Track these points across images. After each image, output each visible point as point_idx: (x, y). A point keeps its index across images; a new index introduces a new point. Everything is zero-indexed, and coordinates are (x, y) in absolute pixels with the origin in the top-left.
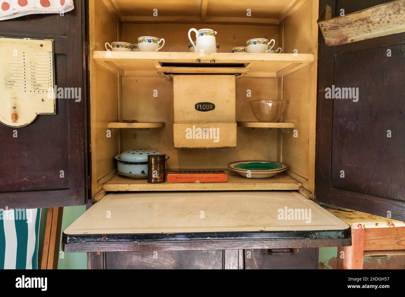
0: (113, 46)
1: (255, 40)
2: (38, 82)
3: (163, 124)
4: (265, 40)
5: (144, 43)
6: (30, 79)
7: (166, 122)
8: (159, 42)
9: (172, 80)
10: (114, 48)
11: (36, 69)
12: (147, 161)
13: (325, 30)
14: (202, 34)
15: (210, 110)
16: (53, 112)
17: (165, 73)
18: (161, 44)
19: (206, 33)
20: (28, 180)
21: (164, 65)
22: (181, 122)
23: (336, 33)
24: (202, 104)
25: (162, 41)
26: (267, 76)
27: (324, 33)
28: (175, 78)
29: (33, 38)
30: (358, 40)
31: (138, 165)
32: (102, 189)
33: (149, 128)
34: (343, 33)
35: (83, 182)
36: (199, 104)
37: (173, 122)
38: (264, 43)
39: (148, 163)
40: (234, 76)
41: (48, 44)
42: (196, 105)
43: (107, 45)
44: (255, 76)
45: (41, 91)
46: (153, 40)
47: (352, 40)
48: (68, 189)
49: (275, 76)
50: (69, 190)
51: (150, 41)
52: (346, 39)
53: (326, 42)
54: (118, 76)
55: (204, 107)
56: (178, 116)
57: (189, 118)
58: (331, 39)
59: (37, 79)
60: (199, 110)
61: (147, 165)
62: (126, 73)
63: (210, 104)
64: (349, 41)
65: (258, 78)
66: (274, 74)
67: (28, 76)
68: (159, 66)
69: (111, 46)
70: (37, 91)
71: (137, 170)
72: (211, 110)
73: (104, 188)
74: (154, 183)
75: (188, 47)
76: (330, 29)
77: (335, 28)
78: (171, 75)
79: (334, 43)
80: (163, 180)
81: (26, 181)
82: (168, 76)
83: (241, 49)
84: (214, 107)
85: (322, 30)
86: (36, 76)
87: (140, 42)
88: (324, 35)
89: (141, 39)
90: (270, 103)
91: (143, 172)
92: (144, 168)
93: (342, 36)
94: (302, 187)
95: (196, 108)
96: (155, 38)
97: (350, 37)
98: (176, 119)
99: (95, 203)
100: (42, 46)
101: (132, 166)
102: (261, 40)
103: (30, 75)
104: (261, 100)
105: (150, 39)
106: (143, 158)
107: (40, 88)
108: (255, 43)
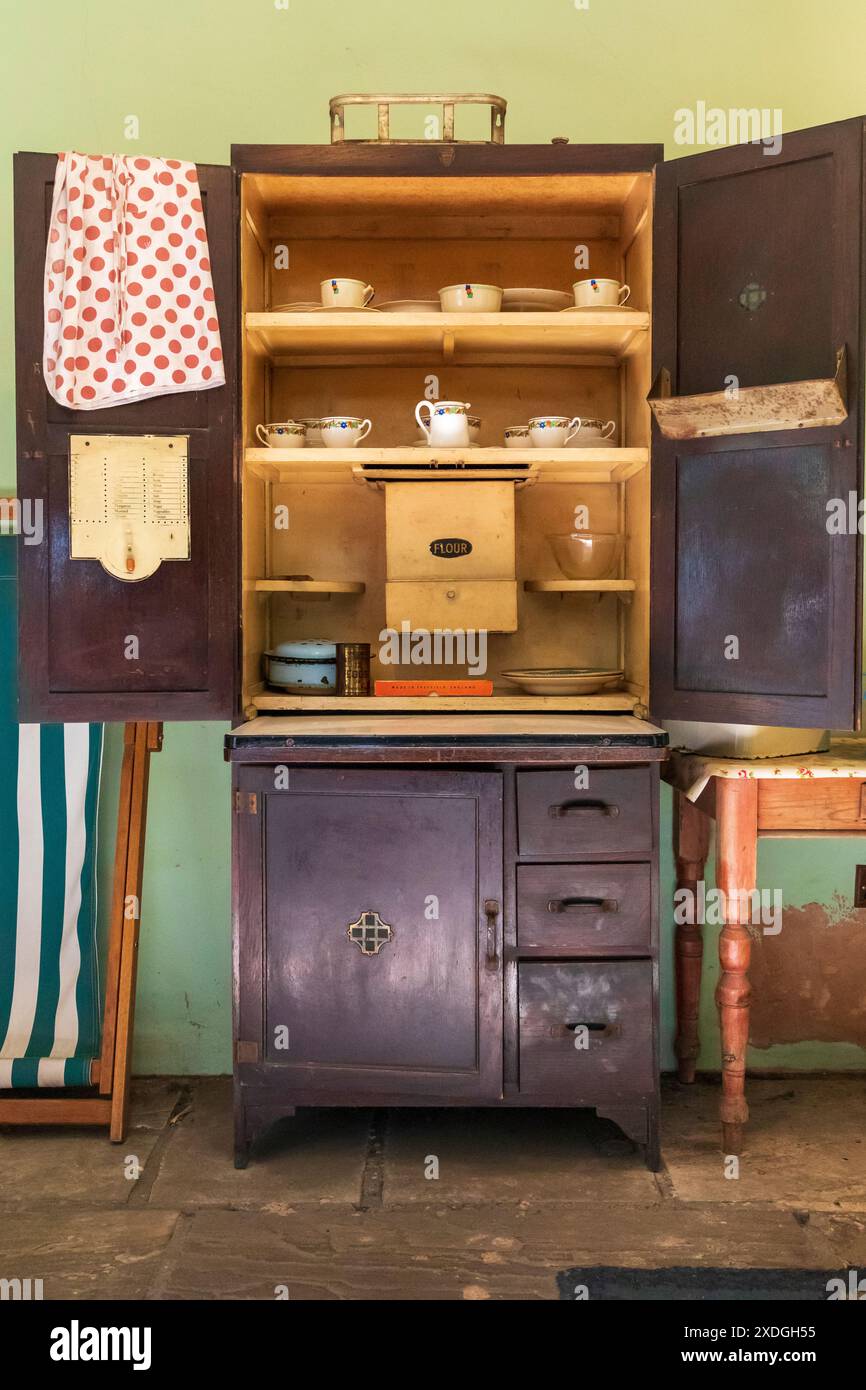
0: (271, 431)
1: (542, 421)
2: (164, 507)
3: (362, 587)
4: (562, 419)
5: (333, 428)
6: (151, 501)
7: (367, 583)
8: (360, 426)
9: (381, 491)
10: (272, 434)
11: (164, 485)
12: (335, 656)
13: (660, 413)
14: (441, 412)
15: (460, 554)
16: (186, 556)
17: (369, 480)
18: (364, 430)
19: (448, 409)
20: (142, 673)
21: (367, 467)
22: (402, 580)
23: (678, 419)
24: (445, 542)
25: (367, 424)
26: (589, 481)
27: (659, 419)
28: (390, 488)
29: (158, 433)
30: (711, 435)
31: (316, 665)
32: (252, 705)
33: (329, 594)
34: (689, 421)
35: (231, 679)
36: (438, 542)
37: (386, 580)
38: (559, 425)
39: (336, 661)
40: (512, 483)
41: (181, 443)
42: (432, 545)
43: (260, 429)
44: (561, 481)
45: (168, 522)
46: (350, 423)
47: (703, 434)
48: (207, 690)
49: (609, 480)
50: (207, 693)
51: (344, 426)
52: (694, 431)
53: (663, 432)
54: (267, 484)
55: (449, 548)
56: (394, 567)
57: (419, 570)
58: (672, 429)
59: (163, 501)
60: (438, 554)
61: (334, 666)
62: (283, 476)
63: (461, 541)
64: (698, 434)
65: (571, 483)
66: (606, 477)
67: (150, 498)
68: (361, 470)
69: (266, 432)
70: (162, 522)
71: (313, 676)
72: (464, 554)
73: (254, 702)
74: (349, 695)
75: (416, 439)
76: (668, 413)
77: (676, 412)
78: (381, 483)
79: (676, 435)
80: (367, 691)
81: (139, 673)
82: (373, 485)
83: (523, 430)
84: (469, 548)
85: (656, 414)
86: (161, 496)
87: (325, 426)
88: (659, 421)
89: (327, 422)
90: (588, 539)
91: (324, 680)
92: (328, 671)
93: (688, 426)
94: (640, 704)
95: (432, 550)
96: (353, 420)
97: (701, 429)
98: (392, 573)
99: (245, 722)
100: (171, 446)
101: (303, 667)
102: (552, 419)
103: (152, 496)
104: (570, 533)
105: (344, 421)
106: (327, 651)
107: (168, 517)
108: (542, 425)
